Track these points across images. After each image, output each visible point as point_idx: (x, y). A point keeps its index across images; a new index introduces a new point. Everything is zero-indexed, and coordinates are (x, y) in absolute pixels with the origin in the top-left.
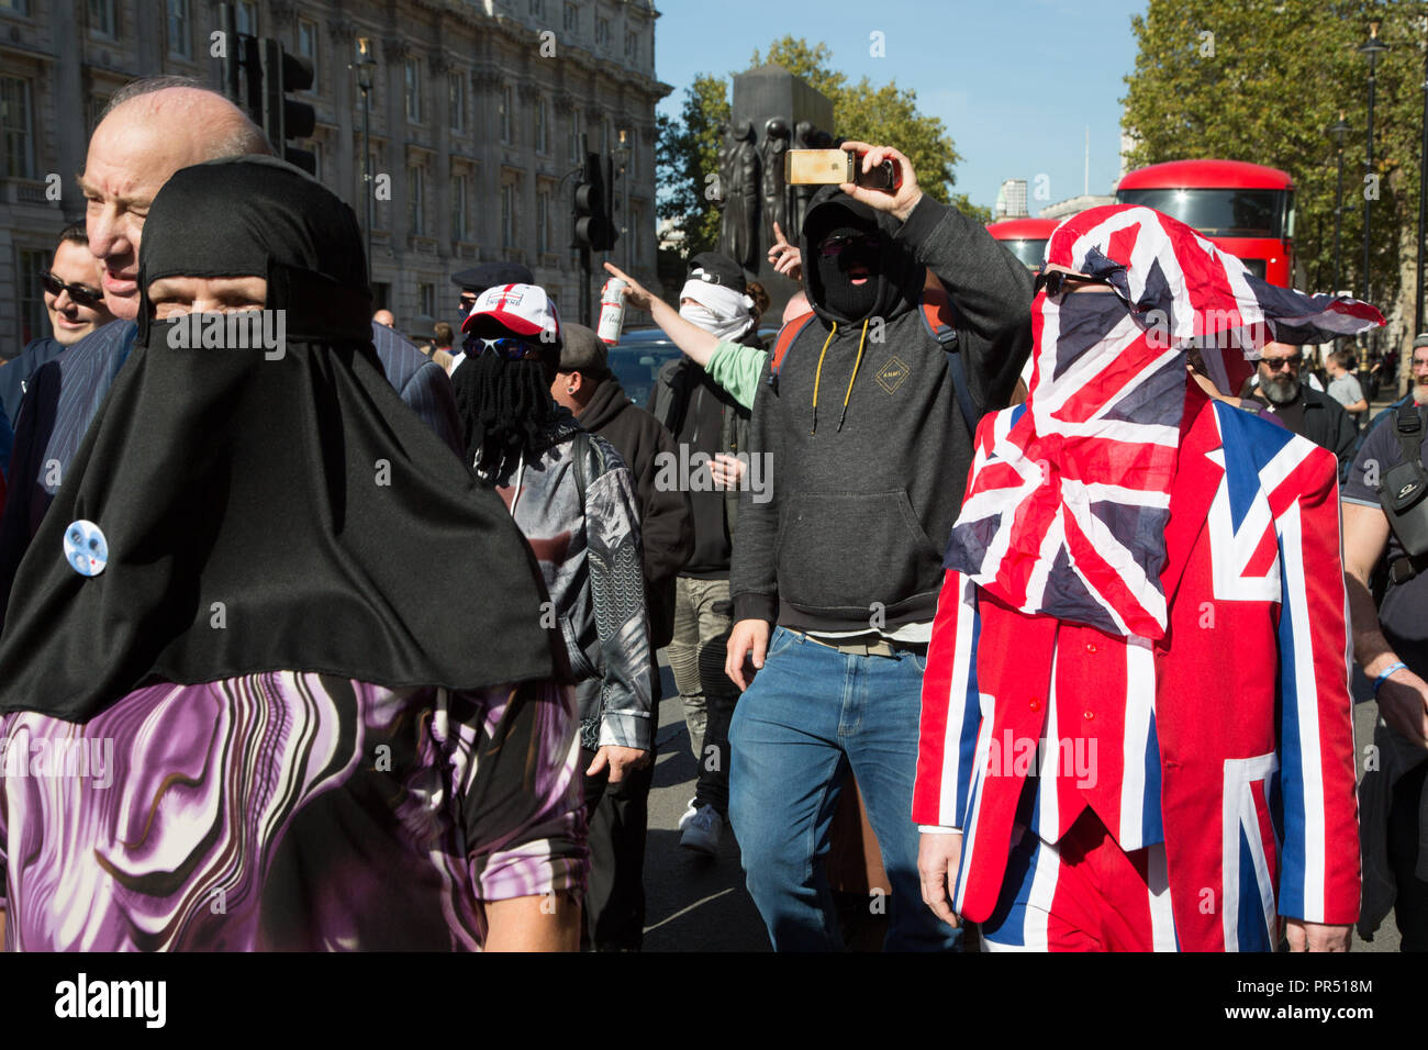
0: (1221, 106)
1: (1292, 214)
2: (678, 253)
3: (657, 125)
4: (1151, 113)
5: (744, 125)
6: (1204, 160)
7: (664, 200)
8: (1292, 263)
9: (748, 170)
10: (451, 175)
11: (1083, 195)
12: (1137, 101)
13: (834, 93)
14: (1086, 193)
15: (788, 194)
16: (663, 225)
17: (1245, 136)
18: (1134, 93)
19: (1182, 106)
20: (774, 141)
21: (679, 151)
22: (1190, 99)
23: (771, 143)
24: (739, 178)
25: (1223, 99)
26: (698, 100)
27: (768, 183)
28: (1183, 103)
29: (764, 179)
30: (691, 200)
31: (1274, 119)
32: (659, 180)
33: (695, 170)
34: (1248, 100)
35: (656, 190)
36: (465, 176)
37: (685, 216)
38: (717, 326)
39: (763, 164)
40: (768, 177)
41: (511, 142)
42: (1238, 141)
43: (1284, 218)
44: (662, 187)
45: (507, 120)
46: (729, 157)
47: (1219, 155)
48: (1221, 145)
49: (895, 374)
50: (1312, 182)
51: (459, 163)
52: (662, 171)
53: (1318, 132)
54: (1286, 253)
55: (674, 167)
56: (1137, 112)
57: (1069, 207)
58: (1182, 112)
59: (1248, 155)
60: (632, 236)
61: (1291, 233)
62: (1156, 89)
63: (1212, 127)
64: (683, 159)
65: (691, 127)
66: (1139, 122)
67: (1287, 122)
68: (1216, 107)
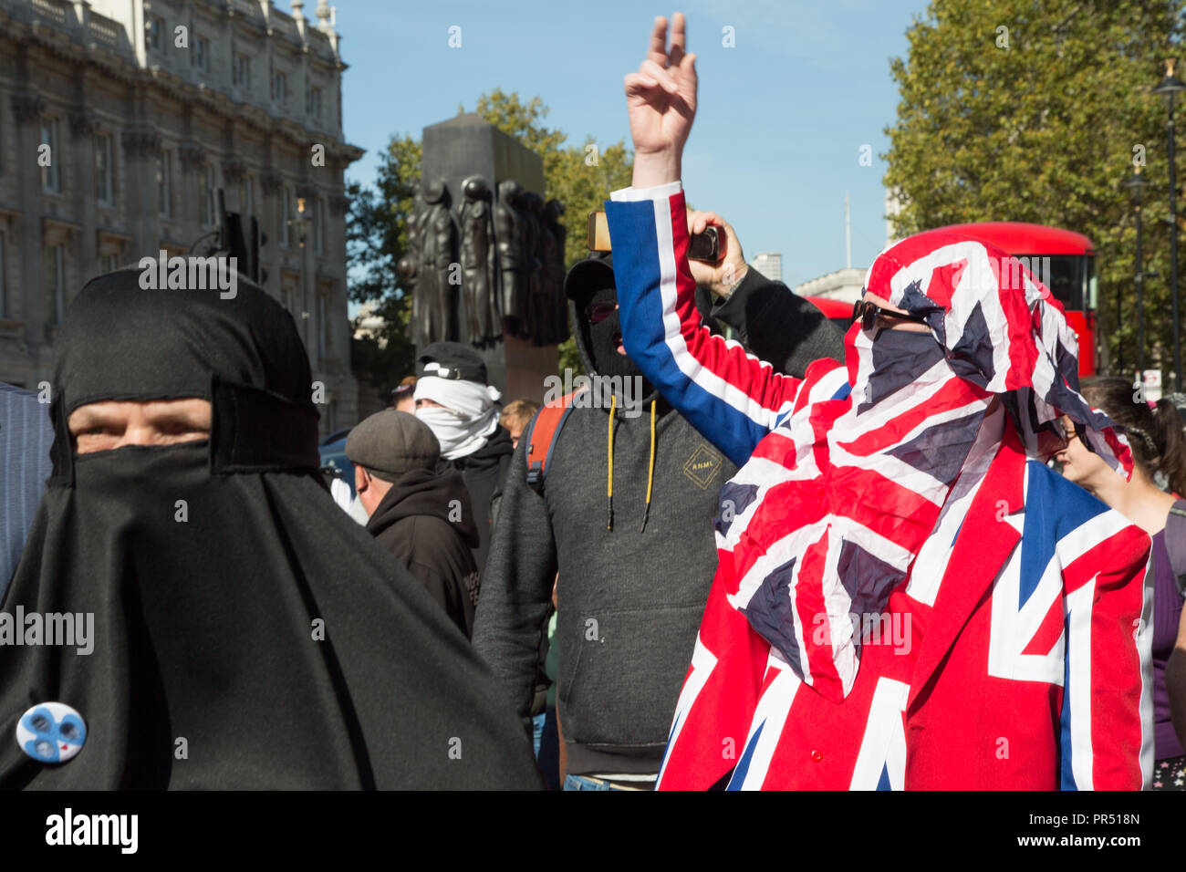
0: (997, 160)
1: (1094, 282)
2: (375, 343)
3: (347, 194)
4: (917, 167)
5: (436, 186)
6: (980, 222)
7: (358, 281)
8: (1096, 340)
9: (442, 239)
10: (98, 254)
11: (845, 269)
12: (901, 156)
13: (553, 155)
14: (849, 265)
15: (491, 266)
16: (355, 310)
17: (1026, 194)
18: (897, 147)
19: (953, 161)
20: (472, 203)
21: (373, 224)
22: (962, 152)
23: (469, 207)
24: (432, 247)
25: (1000, 152)
26: (394, 165)
27: (467, 254)
28: (953, 156)
29: (462, 249)
30: (389, 280)
31: (1060, 173)
32: (350, 258)
33: (393, 246)
34: (1030, 153)
35: (346, 269)
36: (116, 256)
37: (383, 299)
38: (460, 428)
39: (460, 231)
40: (466, 246)
41: (172, 215)
42: (1020, 200)
43: (1085, 288)
44: (354, 265)
45: (166, 189)
46: (420, 224)
47: (998, 215)
48: (1000, 204)
49: (706, 465)
50: (1107, 245)
51: (109, 240)
52: (354, 248)
53: (1111, 188)
54: (1089, 327)
55: (369, 242)
56: (902, 169)
57: (829, 283)
58: (953, 168)
59: (1031, 216)
60: (319, 323)
61: (1093, 304)
62: (922, 142)
63: (988, 184)
64: (378, 233)
65: (387, 196)
66: (903, 181)
67: (1074, 177)
68: (991, 160)
